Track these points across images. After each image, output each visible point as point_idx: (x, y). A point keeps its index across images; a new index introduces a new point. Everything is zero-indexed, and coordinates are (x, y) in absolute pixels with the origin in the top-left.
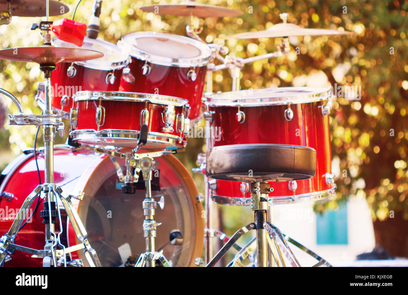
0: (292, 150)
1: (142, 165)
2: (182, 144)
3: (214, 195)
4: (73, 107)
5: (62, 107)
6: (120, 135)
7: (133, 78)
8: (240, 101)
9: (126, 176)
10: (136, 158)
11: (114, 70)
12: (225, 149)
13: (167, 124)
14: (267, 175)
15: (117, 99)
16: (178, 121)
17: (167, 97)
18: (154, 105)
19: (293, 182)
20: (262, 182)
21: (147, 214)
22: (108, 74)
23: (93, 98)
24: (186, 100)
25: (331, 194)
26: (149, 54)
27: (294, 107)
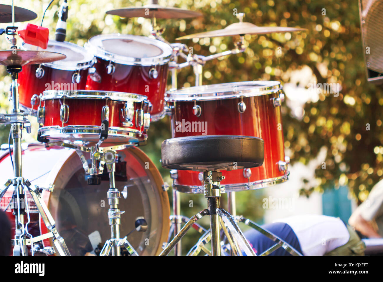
0: (240, 140)
1: (106, 158)
2: (143, 137)
3: (175, 184)
4: (40, 105)
5: (32, 106)
6: (84, 131)
7: (99, 77)
8: (196, 96)
9: (91, 168)
10: (100, 151)
11: (79, 71)
12: (178, 141)
13: (126, 119)
14: (218, 164)
15: (80, 97)
16: (137, 116)
17: (128, 94)
18: (115, 102)
19: (247, 170)
20: (214, 171)
21: (111, 203)
22: (74, 74)
23: (58, 97)
24: (145, 96)
25: (285, 180)
26: (113, 54)
27: (247, 100)
